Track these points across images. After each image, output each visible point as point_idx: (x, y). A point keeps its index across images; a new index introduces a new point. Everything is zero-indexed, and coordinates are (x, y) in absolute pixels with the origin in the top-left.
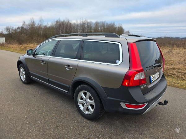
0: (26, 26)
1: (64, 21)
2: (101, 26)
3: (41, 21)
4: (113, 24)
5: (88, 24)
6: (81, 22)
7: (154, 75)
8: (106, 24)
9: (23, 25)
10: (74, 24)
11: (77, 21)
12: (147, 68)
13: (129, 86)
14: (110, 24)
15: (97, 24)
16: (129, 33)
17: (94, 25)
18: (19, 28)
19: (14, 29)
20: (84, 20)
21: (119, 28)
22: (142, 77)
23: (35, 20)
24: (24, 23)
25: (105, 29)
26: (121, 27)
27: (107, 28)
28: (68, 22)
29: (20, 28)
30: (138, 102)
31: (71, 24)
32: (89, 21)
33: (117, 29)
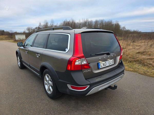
0: (41, 26)
1: (69, 21)
2: (100, 23)
3: (52, 21)
4: (111, 21)
5: (89, 23)
6: (83, 21)
7: (104, 62)
8: (104, 22)
9: (39, 25)
10: (78, 23)
11: (80, 20)
12: (91, 55)
13: (71, 71)
14: (108, 22)
15: (96, 22)
16: (125, 28)
17: (94, 23)
18: (36, 28)
19: (33, 29)
20: (85, 20)
21: (115, 24)
22: (83, 62)
23: (48, 22)
24: (40, 24)
25: (103, 26)
26: (117, 24)
27: (105, 25)
28: (73, 22)
29: (38, 28)
30: (78, 84)
31: (75, 23)
32: (90, 20)
33: (114, 25)
